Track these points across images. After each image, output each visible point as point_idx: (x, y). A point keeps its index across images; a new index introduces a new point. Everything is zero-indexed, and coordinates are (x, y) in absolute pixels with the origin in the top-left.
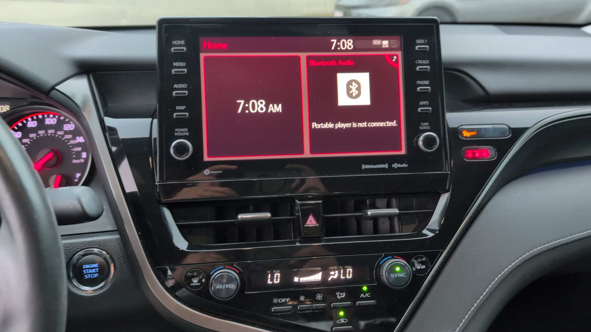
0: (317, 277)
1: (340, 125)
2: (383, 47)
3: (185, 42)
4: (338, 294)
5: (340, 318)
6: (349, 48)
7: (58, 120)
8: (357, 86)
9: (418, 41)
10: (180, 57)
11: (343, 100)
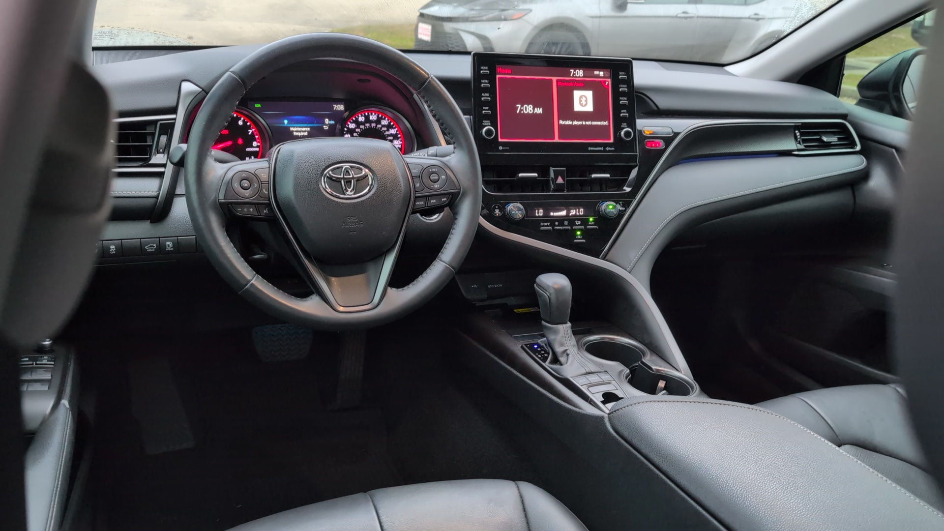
0: (564, 213)
1: (575, 123)
2: (600, 75)
3: (488, 68)
4: (576, 222)
5: (578, 235)
6: (581, 76)
7: (378, 116)
8: (585, 99)
9: (620, 73)
10: (485, 76)
11: (577, 107)
